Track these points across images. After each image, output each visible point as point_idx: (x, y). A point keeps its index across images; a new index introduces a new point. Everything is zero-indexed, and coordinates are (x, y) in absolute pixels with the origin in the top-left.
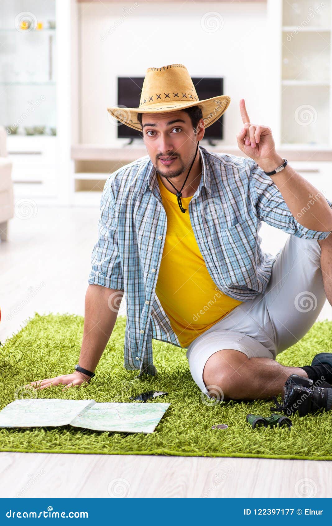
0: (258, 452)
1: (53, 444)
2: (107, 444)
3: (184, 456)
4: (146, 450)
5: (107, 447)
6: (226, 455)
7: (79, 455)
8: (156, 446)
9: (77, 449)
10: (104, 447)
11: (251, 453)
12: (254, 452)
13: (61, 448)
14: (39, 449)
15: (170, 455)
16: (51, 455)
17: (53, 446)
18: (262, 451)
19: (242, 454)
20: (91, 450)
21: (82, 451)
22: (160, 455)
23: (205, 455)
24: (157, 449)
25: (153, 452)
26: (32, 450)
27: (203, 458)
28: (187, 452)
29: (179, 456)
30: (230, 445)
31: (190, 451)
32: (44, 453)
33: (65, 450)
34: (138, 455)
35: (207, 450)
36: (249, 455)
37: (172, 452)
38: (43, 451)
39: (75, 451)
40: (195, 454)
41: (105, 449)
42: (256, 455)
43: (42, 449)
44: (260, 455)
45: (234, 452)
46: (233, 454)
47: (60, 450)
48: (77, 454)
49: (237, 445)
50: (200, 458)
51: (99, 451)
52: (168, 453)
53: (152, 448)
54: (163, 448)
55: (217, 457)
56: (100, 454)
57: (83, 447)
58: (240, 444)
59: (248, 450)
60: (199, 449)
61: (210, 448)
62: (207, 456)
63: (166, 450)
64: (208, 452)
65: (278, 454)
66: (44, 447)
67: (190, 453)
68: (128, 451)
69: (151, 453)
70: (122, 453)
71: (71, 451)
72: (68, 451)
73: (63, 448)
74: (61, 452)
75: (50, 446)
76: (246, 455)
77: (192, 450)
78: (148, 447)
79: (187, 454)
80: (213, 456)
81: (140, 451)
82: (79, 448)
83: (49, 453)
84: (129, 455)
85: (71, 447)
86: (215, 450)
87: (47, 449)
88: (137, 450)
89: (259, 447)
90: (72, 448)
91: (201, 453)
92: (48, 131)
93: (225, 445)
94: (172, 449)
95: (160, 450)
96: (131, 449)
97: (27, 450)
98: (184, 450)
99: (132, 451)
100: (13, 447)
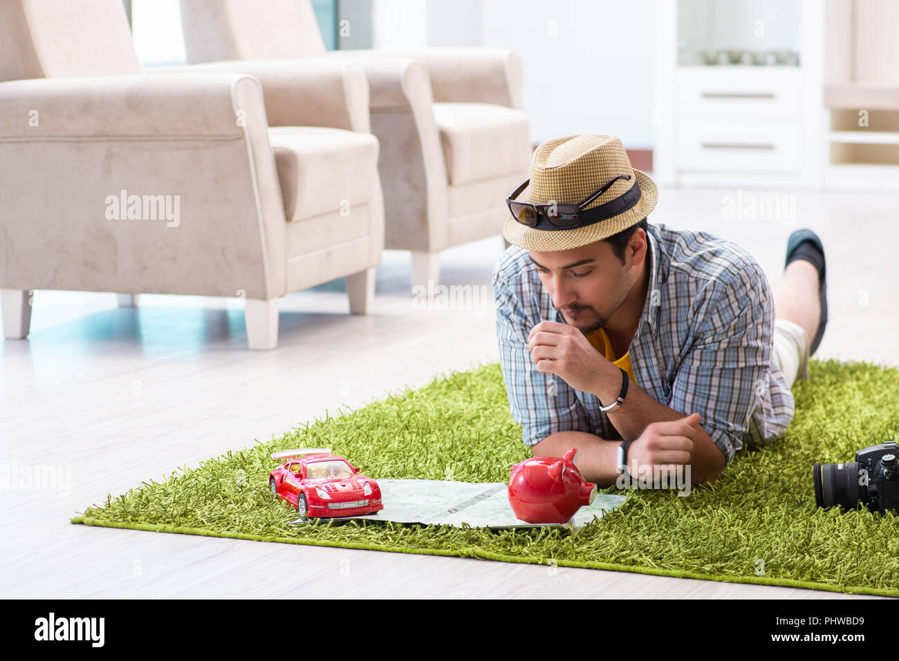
0: (634, 562)
1: (305, 530)
2: (390, 535)
3: (506, 562)
4: (449, 548)
6: (577, 563)
7: (339, 550)
8: (465, 543)
9: (337, 539)
10: (385, 539)
11: (621, 563)
12: (625, 561)
13: (315, 537)
14: (281, 536)
15: (485, 559)
16: (296, 546)
17: (305, 533)
18: (639, 560)
19: (605, 565)
20: (362, 542)
21: (343, 543)
22: (469, 557)
23: (541, 562)
24: (467, 547)
25: (457, 552)
26: (268, 538)
27: (537, 567)
29: (499, 561)
31: (521, 554)
32: (286, 543)
33: (320, 540)
34: (434, 555)
36: (616, 566)
37: (488, 554)
38: (284, 539)
39: (334, 543)
41: (386, 542)
42: (627, 567)
43: (286, 537)
44: (633, 568)
45: (593, 559)
46: (590, 563)
48: (337, 547)
50: (533, 566)
51: (372, 545)
52: (482, 556)
53: (458, 545)
54: (476, 547)
55: (563, 566)
56: (373, 550)
57: (349, 537)
59: (614, 558)
62: (544, 564)
63: (479, 550)
65: (666, 569)
67: (518, 558)
68: (418, 548)
69: (454, 552)
70: (408, 550)
71: (329, 542)
72: (323, 542)
73: (319, 537)
74: (313, 542)
75: (299, 533)
76: (608, 565)
79: (512, 558)
81: (440, 548)
82: (342, 539)
84: (421, 554)
85: (332, 536)
86: (563, 555)
87: (293, 537)
88: (434, 548)
90: (331, 538)
91: (534, 558)
95: (470, 550)
96: (425, 545)
97: (260, 537)
98: (509, 553)
99: (427, 547)
100: (241, 530)
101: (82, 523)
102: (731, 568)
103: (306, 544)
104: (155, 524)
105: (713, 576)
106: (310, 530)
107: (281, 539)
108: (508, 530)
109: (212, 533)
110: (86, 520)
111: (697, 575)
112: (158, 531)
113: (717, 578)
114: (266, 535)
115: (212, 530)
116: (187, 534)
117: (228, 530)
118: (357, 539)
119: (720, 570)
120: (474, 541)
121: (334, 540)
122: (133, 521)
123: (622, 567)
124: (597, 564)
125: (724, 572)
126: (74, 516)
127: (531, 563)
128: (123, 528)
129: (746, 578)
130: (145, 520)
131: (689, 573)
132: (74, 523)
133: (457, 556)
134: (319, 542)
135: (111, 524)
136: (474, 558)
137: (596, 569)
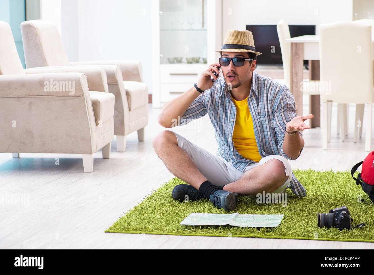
0: (309, 236)
1: (191, 231)
2: (222, 231)
3: (266, 238)
4: (244, 235)
5: (222, 233)
6: (290, 238)
7: (206, 237)
8: (250, 233)
9: (205, 233)
10: (220, 232)
11: (305, 237)
12: (306, 236)
13: (196, 233)
14: (184, 233)
15: (258, 237)
16: (190, 236)
17: (191, 232)
18: (311, 236)
19: (299, 238)
20: (213, 234)
21: (207, 235)
22: (252, 237)
23: (278, 238)
24: (250, 234)
25: (248, 236)
26: (179, 234)
27: (277, 239)
28: (268, 236)
29: (263, 238)
30: (293, 232)
31: (269, 235)
32: (186, 235)
33: (198, 234)
34: (239, 237)
35: (279, 235)
36: (303, 238)
37: (259, 236)
38: (185, 234)
39: (203, 235)
40: (272, 237)
41: (221, 234)
42: (307, 238)
43: (185, 233)
44: (310, 238)
45: (295, 236)
46: (294, 237)
47: (195, 234)
48: (205, 236)
49: (297, 233)
50: (275, 239)
51: (217, 235)
52: (257, 236)
53: (247, 233)
54: (254, 234)
55: (285, 239)
56: (218, 236)
57: (208, 232)
58: (299, 232)
59: (303, 235)
60: (275, 234)
61: (281, 234)
62: (279, 238)
63: (256, 235)
64: (280, 236)
65: (320, 238)
66: (186, 232)
67: (269, 237)
68: (234, 235)
69: (247, 236)
71: (202, 234)
72: (200, 234)
73: (197, 233)
75: (190, 232)
76: (301, 238)
77: (271, 235)
78: (245, 233)
79: (267, 237)
80: (282, 238)
81: (241, 235)
82: (206, 233)
83: (189, 235)
84: (235, 237)
85: (202, 232)
86: (284, 235)
87: (188, 233)
88: (239, 235)
89: (309, 234)
91: (275, 237)
92: (201, 60)
93: (290, 232)
94: (259, 234)
95: (252, 235)
96: (236, 234)
97: (176, 234)
98: (266, 235)
99: (236, 235)
100: (169, 232)
101: (109, 232)
102: (342, 236)
103: (193, 236)
104: (136, 231)
105: (337, 240)
106: (193, 231)
107: (184, 234)
108: (263, 228)
109: (158, 233)
110: (110, 231)
111: (331, 239)
112: (138, 233)
113: (339, 240)
114: (178, 233)
115: (158, 232)
116: (149, 234)
117: (163, 232)
118: (211, 233)
119: (339, 238)
120: (253, 232)
121: (204, 234)
122: (128, 230)
123: (305, 238)
124: (297, 237)
125: (340, 238)
126: (105, 230)
127: (274, 238)
128: (125, 233)
129: (348, 240)
130: (132, 230)
131: (329, 239)
132: (106, 232)
133: (248, 237)
134: (198, 235)
135: (120, 232)
136: (254, 237)
137: (297, 239)
